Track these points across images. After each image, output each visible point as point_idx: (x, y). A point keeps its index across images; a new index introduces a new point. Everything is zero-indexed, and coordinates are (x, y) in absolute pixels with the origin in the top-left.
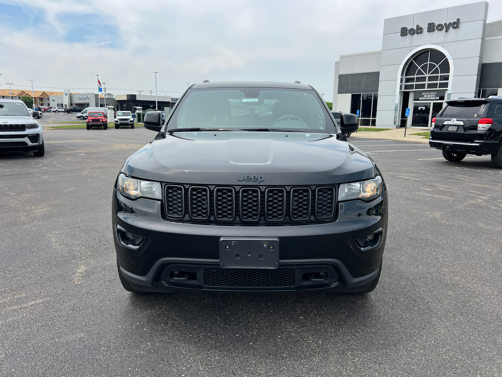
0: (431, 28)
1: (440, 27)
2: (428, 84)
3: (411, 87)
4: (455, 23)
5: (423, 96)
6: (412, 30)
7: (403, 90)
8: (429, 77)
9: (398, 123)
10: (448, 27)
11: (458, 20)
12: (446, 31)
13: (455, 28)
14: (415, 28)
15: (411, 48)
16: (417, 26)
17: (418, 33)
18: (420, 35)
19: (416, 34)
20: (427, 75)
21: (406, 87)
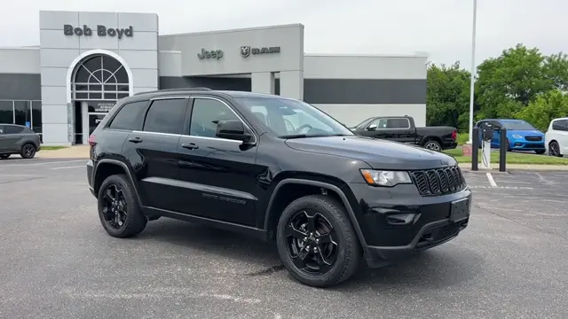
0: (102, 31)
1: (112, 33)
2: (105, 94)
3: (85, 96)
4: (127, 30)
5: (99, 107)
6: (78, 29)
7: (75, 99)
8: (105, 86)
9: (73, 138)
10: (120, 33)
11: (131, 27)
12: (120, 38)
13: (128, 36)
14: (82, 28)
15: (80, 50)
16: (85, 26)
17: (86, 35)
18: (88, 37)
19: (83, 36)
20: (103, 84)
21: (78, 95)
